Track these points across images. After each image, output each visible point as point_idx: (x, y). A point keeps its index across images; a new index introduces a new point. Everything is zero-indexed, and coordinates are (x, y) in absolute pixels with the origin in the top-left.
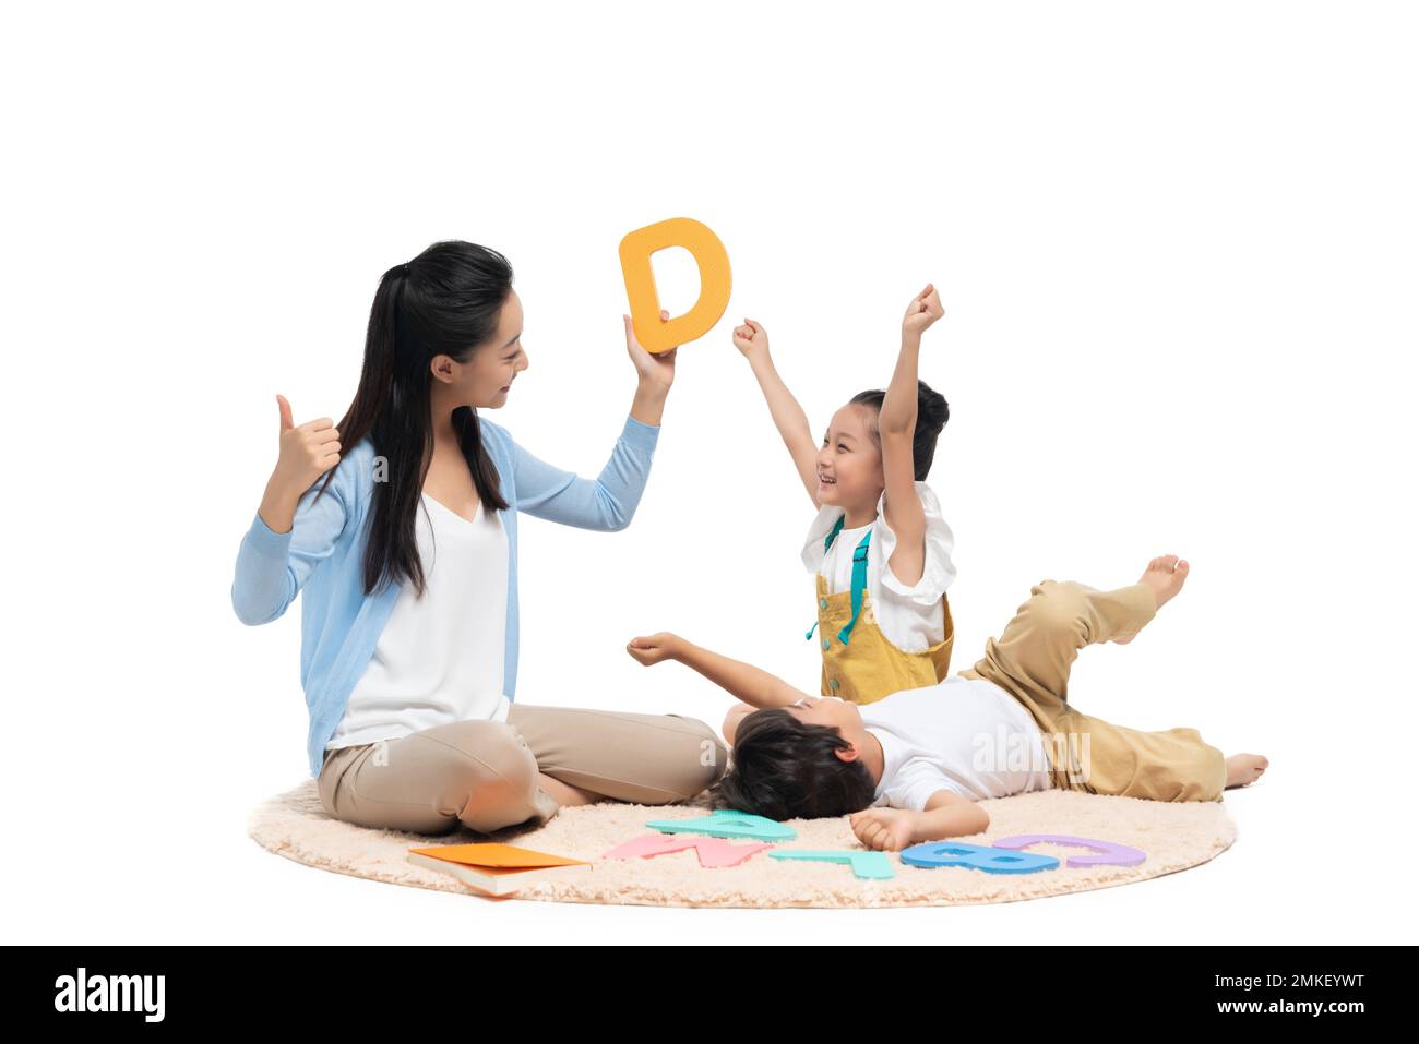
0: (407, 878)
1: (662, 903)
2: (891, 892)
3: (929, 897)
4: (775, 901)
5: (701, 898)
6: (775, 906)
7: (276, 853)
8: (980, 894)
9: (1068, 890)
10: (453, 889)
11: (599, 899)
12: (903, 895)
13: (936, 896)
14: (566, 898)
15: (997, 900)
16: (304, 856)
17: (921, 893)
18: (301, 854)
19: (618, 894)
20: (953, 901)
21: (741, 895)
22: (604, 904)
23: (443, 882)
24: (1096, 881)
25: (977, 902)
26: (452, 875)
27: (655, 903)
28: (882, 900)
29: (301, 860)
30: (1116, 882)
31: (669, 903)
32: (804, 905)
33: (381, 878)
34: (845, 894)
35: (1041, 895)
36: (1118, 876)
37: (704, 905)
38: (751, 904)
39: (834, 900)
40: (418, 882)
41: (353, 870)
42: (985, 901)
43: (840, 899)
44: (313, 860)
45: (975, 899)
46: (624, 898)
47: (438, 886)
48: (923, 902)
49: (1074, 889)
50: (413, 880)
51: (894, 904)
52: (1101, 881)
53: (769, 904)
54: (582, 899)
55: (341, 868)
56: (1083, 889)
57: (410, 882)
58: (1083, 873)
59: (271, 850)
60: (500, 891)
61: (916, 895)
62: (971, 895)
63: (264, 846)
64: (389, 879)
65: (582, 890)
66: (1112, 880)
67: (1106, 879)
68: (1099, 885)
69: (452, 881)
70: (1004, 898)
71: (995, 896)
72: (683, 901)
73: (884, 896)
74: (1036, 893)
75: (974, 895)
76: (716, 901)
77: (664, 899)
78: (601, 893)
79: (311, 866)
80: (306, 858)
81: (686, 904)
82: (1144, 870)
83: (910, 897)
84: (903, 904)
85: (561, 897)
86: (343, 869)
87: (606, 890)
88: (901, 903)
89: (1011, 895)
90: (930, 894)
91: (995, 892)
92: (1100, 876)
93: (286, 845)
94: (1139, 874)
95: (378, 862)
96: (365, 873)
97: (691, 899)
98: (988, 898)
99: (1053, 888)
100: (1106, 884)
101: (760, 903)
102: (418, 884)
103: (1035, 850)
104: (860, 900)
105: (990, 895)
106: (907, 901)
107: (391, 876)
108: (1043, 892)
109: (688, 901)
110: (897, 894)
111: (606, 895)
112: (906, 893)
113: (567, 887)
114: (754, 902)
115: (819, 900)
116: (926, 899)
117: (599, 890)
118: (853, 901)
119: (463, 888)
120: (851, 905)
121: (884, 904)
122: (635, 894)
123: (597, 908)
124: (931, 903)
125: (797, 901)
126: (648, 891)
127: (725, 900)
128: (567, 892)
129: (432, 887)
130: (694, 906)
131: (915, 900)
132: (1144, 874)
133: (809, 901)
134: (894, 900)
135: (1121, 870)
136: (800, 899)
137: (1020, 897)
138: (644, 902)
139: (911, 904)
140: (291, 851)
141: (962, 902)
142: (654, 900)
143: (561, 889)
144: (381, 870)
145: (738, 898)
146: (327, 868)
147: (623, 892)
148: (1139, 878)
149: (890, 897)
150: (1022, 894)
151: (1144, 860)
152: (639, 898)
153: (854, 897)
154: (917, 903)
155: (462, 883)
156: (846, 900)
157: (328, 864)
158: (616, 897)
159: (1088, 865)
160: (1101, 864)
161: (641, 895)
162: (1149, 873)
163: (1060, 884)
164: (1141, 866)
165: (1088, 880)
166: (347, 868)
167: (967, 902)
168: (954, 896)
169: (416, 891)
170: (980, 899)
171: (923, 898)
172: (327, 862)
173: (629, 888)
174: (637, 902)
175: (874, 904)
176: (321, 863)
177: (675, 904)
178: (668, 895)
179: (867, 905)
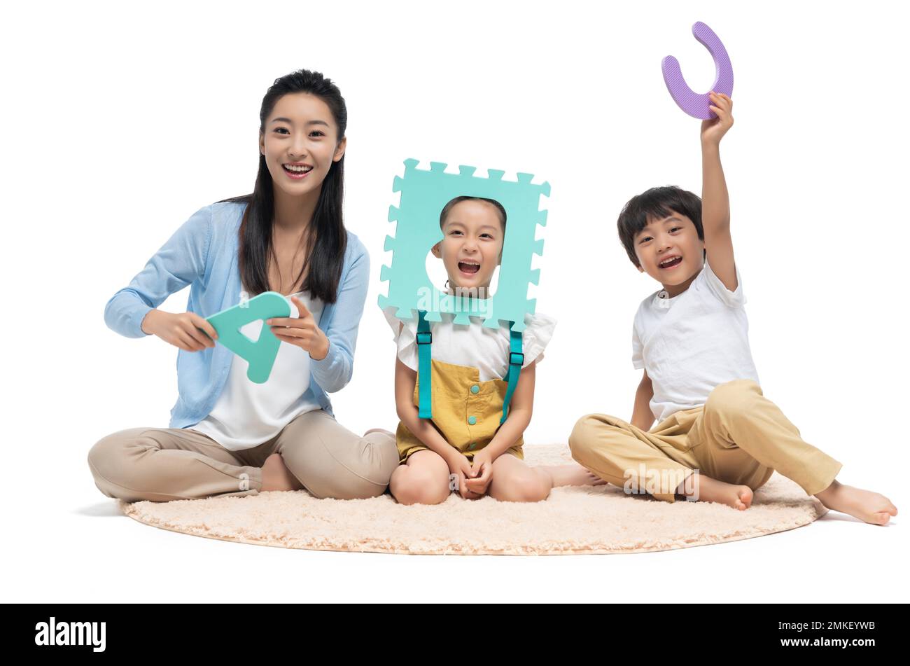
1: (391, 551)
2: (563, 543)
3: (592, 547)
6: (475, 553)
8: (631, 545)
11: (345, 548)
12: (572, 546)
13: (597, 547)
14: (322, 548)
17: (585, 544)
19: (359, 544)
20: (610, 551)
22: (349, 551)
24: (721, 538)
25: (629, 551)
27: (386, 551)
28: (556, 549)
31: (396, 551)
34: (528, 544)
39: (520, 550)
40: (217, 535)
43: (525, 548)
44: (148, 520)
45: (627, 549)
46: (363, 547)
48: (587, 551)
51: (564, 552)
54: (334, 549)
57: (212, 535)
61: (582, 546)
65: (333, 541)
66: (734, 536)
67: (729, 536)
71: (640, 546)
72: (407, 549)
73: (557, 546)
75: (627, 546)
77: (393, 548)
80: (145, 519)
81: (407, 552)
83: (577, 548)
84: (573, 552)
87: (350, 540)
88: (570, 552)
90: (592, 545)
98: (635, 548)
100: (728, 540)
101: (464, 550)
104: (539, 549)
105: (637, 545)
106: (573, 550)
110: (567, 545)
111: (350, 545)
112: (575, 544)
116: (590, 549)
117: (345, 542)
118: (534, 550)
120: (531, 553)
121: (557, 552)
122: (372, 544)
123: (343, 554)
124: (593, 552)
125: (492, 550)
126: (381, 542)
128: (322, 543)
131: (581, 550)
133: (502, 550)
134: (565, 549)
139: (578, 552)
141: (617, 551)
142: (385, 548)
147: (363, 542)
149: (562, 547)
152: (375, 547)
153: (535, 547)
154: (583, 552)
156: (529, 550)
157: (158, 523)
158: (357, 546)
161: (375, 545)
167: (621, 551)
168: (611, 546)
170: (632, 549)
171: (587, 548)
172: (156, 521)
173: (367, 539)
174: (372, 550)
175: (550, 552)
176: (153, 522)
177: (400, 551)
178: (396, 545)
179: (545, 553)
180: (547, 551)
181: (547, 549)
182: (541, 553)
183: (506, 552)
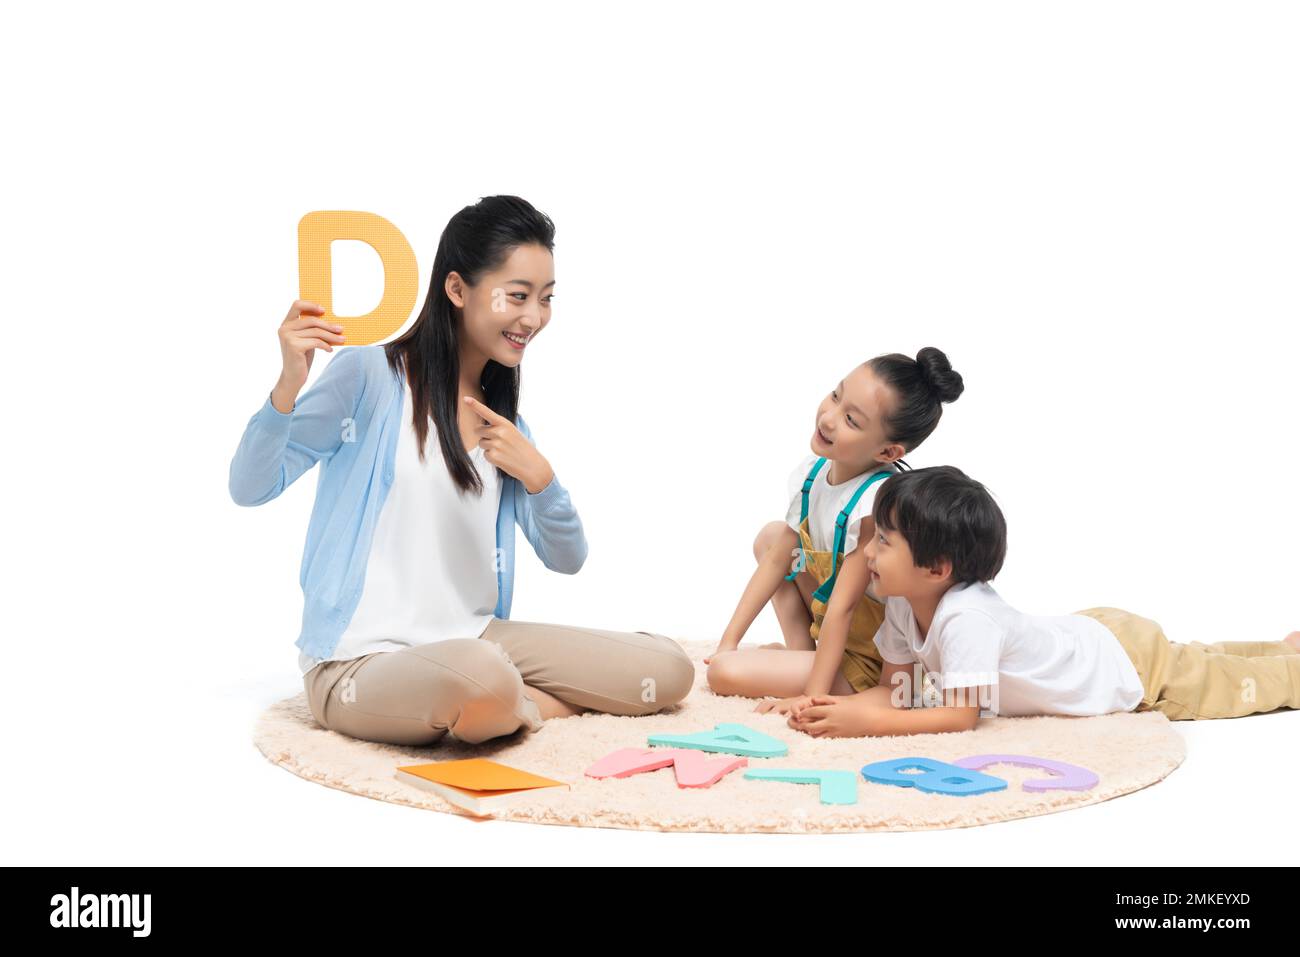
0: (395, 797)
1: (634, 827)
2: (852, 818)
3: (888, 823)
4: (742, 826)
5: (672, 823)
6: (741, 831)
7: (277, 764)
8: (937, 820)
9: (1022, 815)
10: (438, 808)
11: (575, 821)
12: (864, 821)
13: (895, 823)
14: (544, 821)
15: (954, 825)
16: (302, 769)
17: (880, 819)
18: (298, 767)
19: (593, 818)
20: (911, 827)
21: (709, 820)
22: (580, 827)
23: (429, 802)
24: (1049, 806)
25: (935, 827)
26: (438, 794)
27: (628, 827)
28: (844, 826)
29: (298, 774)
30: (1069, 806)
31: (641, 827)
32: (768, 830)
33: (371, 795)
34: (808, 821)
35: (996, 820)
36: (1071, 800)
37: (674, 829)
38: (718, 829)
39: (798, 826)
41: (346, 786)
42: (943, 826)
43: (804, 825)
44: (309, 774)
45: (933, 824)
46: (598, 822)
47: (424, 805)
48: (883, 828)
49: (1028, 814)
50: (401, 798)
51: (854, 830)
52: (1054, 805)
53: (735, 830)
54: (559, 822)
55: (336, 783)
56: (1037, 813)
57: (399, 800)
58: (1038, 798)
59: (272, 761)
60: (482, 813)
61: (876, 821)
62: (929, 821)
63: (266, 756)
64: (379, 797)
65: (559, 813)
66: (1065, 804)
67: (1059, 804)
68: (1052, 809)
69: (438, 800)
70: (961, 824)
71: (951, 822)
72: (655, 825)
73: (844, 822)
74: (992, 818)
75: (933, 821)
76: (684, 826)
77: (636, 823)
78: (577, 816)
79: (308, 780)
80: (303, 772)
81: (657, 828)
82: (1096, 794)
83: (870, 824)
84: (865, 830)
85: (539, 820)
86: (337, 785)
87: (582, 813)
88: (861, 829)
89: (967, 821)
90: (890, 820)
91: (951, 818)
92: (1053, 801)
93: (286, 757)
94: (1091, 797)
95: (370, 779)
96: (356, 790)
97: (662, 824)
98: (945, 824)
99: (1006, 813)
100: (1058, 808)
101: (727, 828)
102: (406, 802)
103: (992, 772)
104: (822, 826)
105: (947, 821)
106: (867, 827)
107: (381, 793)
108: (998, 817)
109: (658, 825)
110: (857, 820)
111: (582, 818)
112: (867, 820)
113: (545, 809)
114: (721, 827)
115: (783, 825)
116: (886, 825)
117: (575, 813)
118: (816, 827)
119: (448, 807)
120: (813, 831)
121: (846, 830)
122: (609, 818)
123: (573, 830)
124: (890, 829)
125: (763, 827)
127: (694, 825)
128: (545, 815)
129: (419, 806)
130: (664, 831)
131: (875, 826)
132: (1096, 797)
133: (774, 827)
134: (855, 826)
135: (1073, 794)
136: (766, 824)
137: (976, 822)
138: (618, 825)
139: (871, 829)
140: (290, 764)
141: (921, 828)
142: (626, 823)
143: (539, 811)
144: (372, 787)
145: (706, 823)
146: (323, 782)
147: (597, 816)
148: (1091, 801)
149: (851, 823)
150: (978, 819)
151: (1096, 784)
152: (613, 822)
153: (817, 824)
154: (876, 829)
155: (447, 802)
156: (810, 827)
157: (323, 779)
158: (590, 820)
159: (1042, 790)
160: (1055, 789)
161: (614, 818)
162: (1101, 796)
163: (1015, 810)
164: (1093, 790)
165: (1041, 804)
166: (340, 784)
167: (925, 828)
168: (913, 822)
169: (405, 809)
170: (937, 825)
171: (883, 824)
172: (322, 777)
173: (602, 811)
174: (610, 825)
175: (836, 829)
176: (317, 777)
177: (646, 827)
178: (640, 819)
179: (829, 830)
180: (832, 828)
181: (833, 825)
182: (825, 831)
183: (779, 829)
